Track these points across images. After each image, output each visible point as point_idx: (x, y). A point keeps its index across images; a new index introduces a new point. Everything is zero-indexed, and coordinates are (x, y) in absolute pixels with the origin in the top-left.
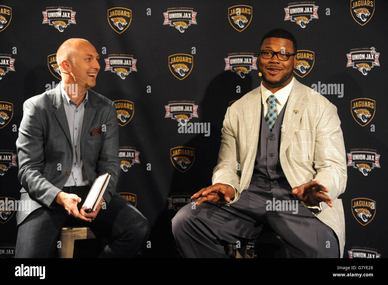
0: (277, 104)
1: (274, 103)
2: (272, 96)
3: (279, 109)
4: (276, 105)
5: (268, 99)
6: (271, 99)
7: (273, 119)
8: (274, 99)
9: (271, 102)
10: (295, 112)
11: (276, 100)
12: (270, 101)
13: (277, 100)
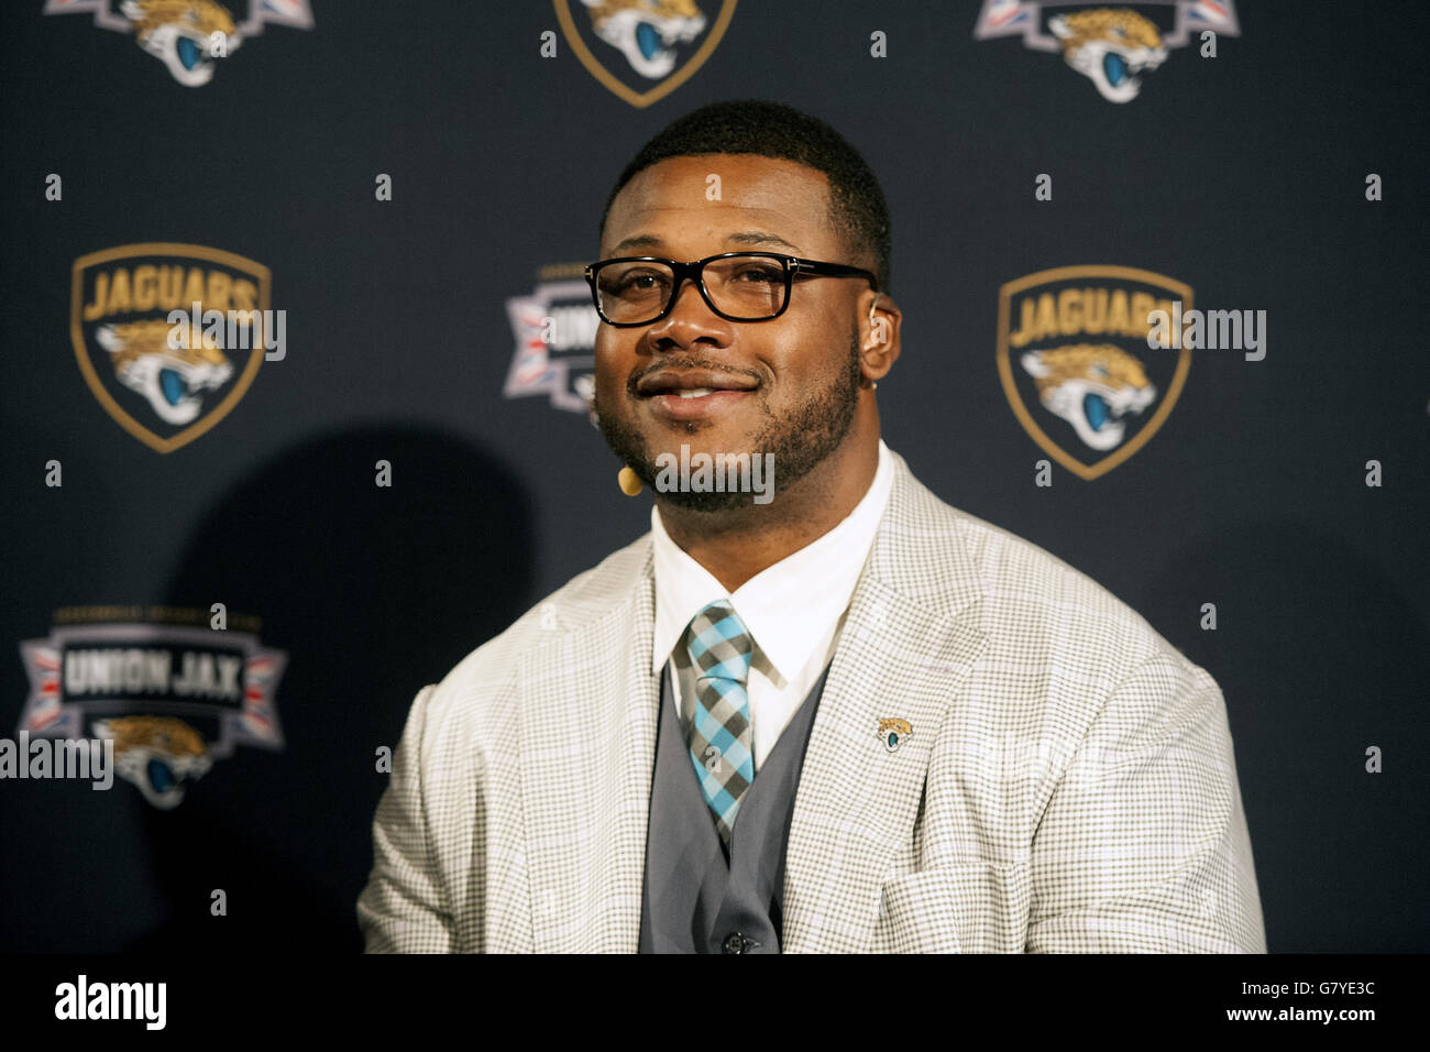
0: (754, 674)
1: (734, 664)
2: (716, 615)
3: (770, 711)
4: (742, 684)
5: (687, 636)
6: (706, 638)
7: (726, 787)
8: (734, 633)
9: (711, 660)
10: (888, 732)
11: (750, 649)
12: (701, 653)
13: (756, 646)
